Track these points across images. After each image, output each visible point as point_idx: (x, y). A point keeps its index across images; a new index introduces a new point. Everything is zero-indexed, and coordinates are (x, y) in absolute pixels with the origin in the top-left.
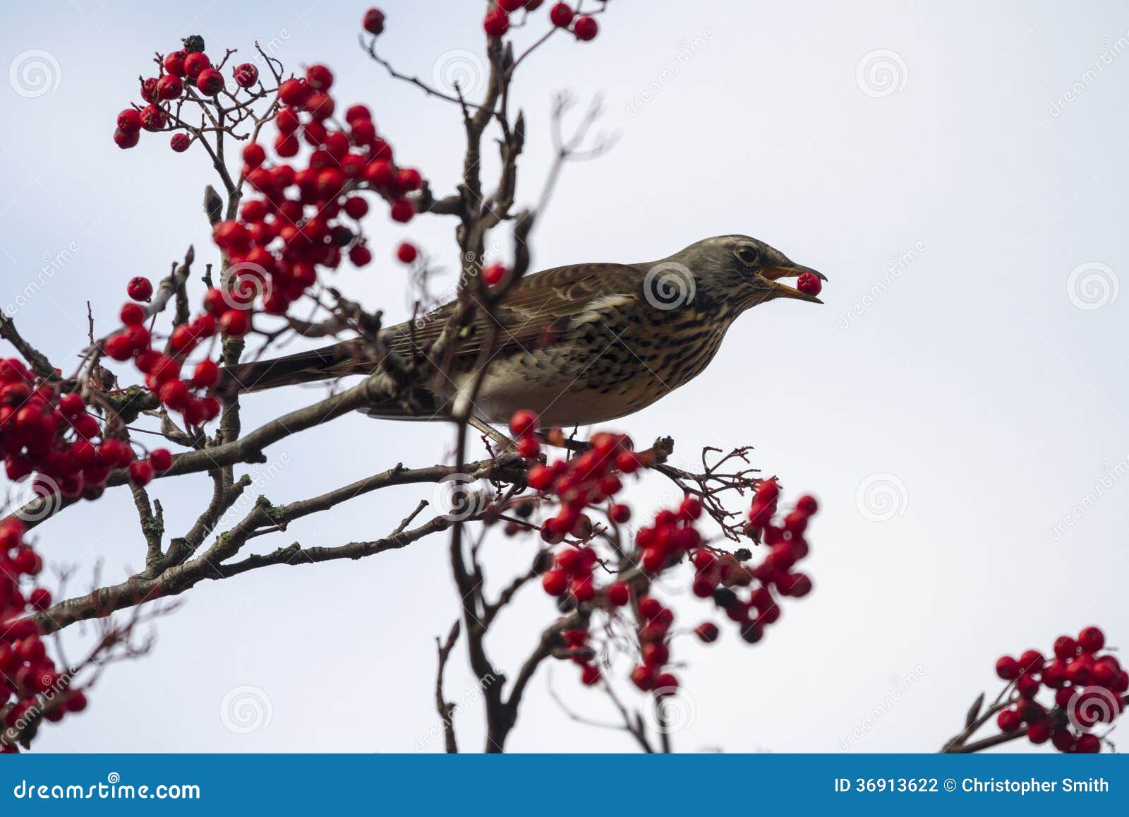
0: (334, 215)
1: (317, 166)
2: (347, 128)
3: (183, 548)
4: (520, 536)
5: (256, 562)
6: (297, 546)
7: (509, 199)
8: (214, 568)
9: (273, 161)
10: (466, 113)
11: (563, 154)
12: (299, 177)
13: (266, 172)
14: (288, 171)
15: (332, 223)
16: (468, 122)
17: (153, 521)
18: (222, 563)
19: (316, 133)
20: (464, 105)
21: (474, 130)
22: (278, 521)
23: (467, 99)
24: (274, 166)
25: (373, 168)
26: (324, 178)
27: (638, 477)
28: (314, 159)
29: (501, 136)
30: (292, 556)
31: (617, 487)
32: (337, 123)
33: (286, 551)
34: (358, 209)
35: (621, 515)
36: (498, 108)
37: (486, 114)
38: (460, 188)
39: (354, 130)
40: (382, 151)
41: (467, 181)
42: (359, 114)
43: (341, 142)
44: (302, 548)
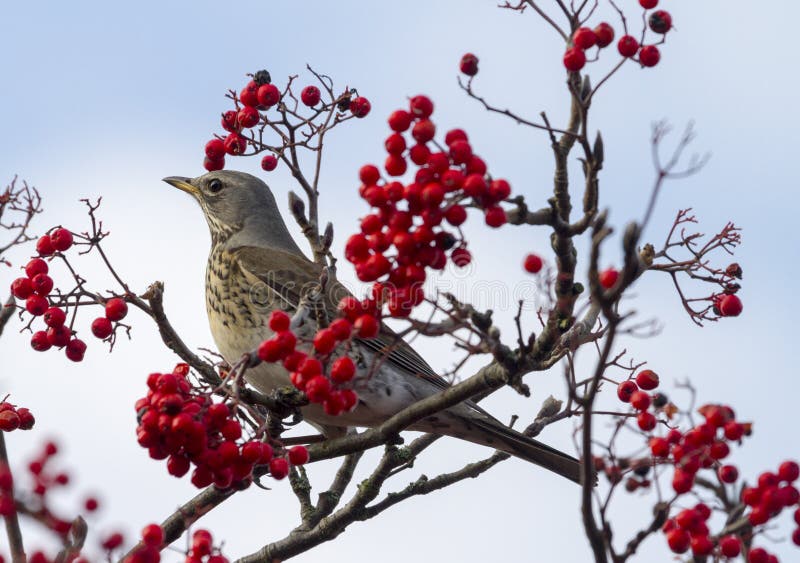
0: (438, 223)
1: (422, 181)
2: (446, 149)
3: (329, 499)
4: (640, 490)
5: (393, 499)
6: (424, 478)
7: (593, 209)
8: (360, 511)
9: (386, 179)
10: (553, 138)
11: (662, 175)
12: (407, 191)
13: (381, 188)
14: (398, 186)
15: (437, 230)
16: (556, 145)
17: (301, 482)
18: (367, 506)
19: (420, 155)
20: (551, 131)
21: (561, 153)
22: (406, 460)
23: (552, 126)
24: (386, 184)
25: (468, 182)
26: (427, 191)
27: (740, 443)
28: (419, 176)
29: (583, 156)
30: (423, 487)
31: (724, 452)
32: (438, 145)
33: (417, 485)
34: (458, 217)
35: (730, 475)
36: (580, 132)
37: (570, 138)
38: (551, 202)
39: (452, 150)
40: (478, 166)
41: (557, 196)
42: (457, 137)
43: (441, 160)
44: (429, 479)
